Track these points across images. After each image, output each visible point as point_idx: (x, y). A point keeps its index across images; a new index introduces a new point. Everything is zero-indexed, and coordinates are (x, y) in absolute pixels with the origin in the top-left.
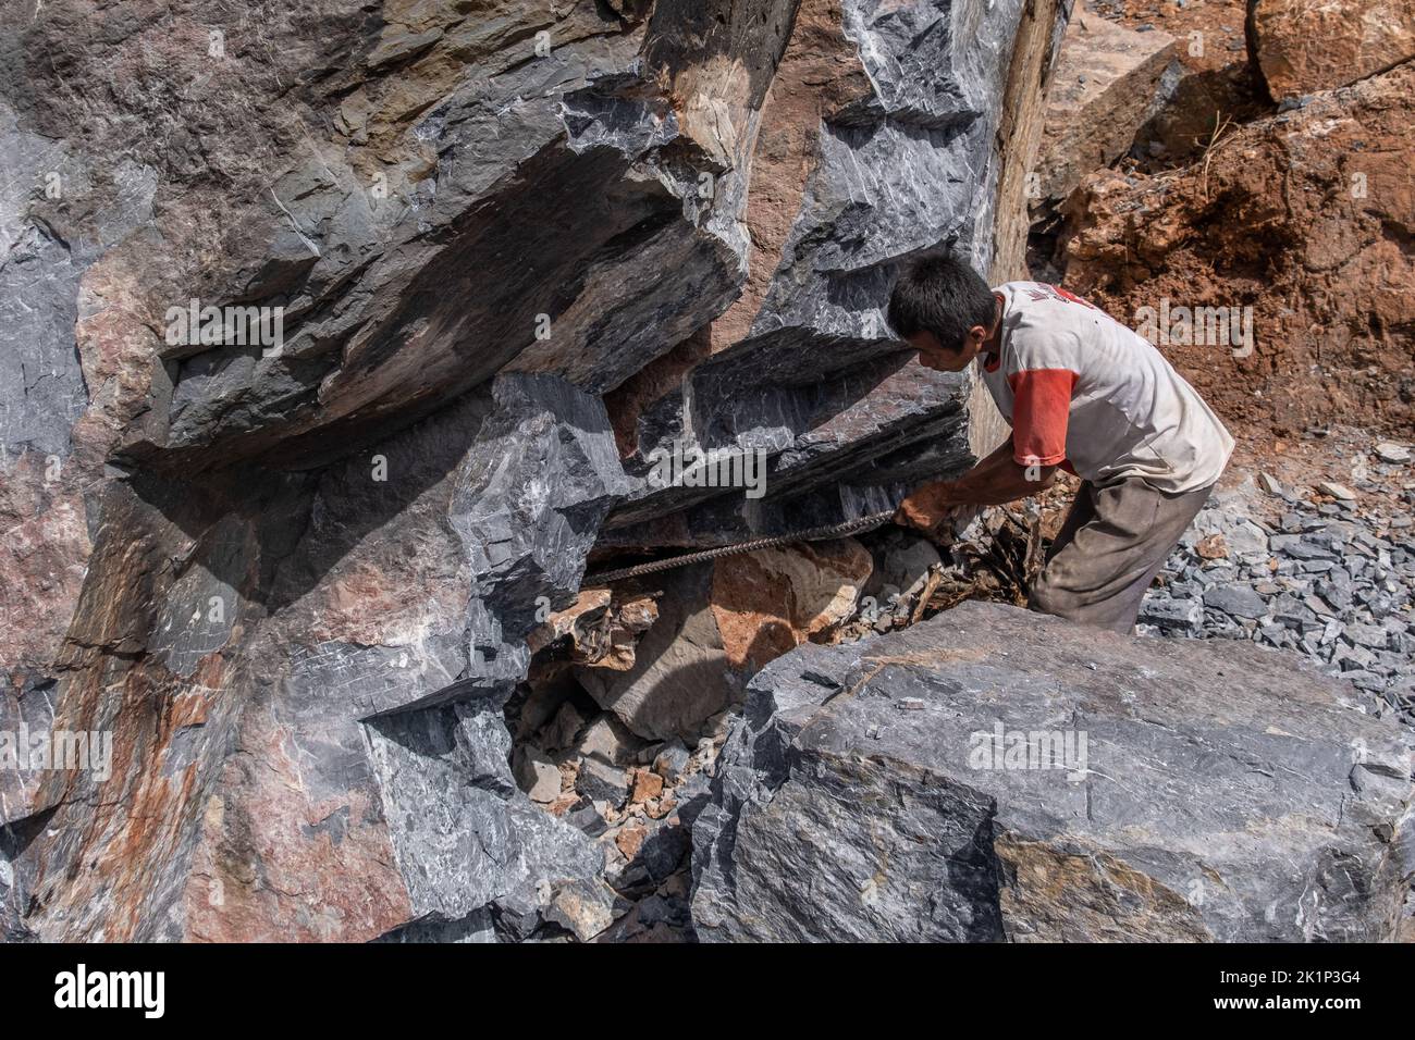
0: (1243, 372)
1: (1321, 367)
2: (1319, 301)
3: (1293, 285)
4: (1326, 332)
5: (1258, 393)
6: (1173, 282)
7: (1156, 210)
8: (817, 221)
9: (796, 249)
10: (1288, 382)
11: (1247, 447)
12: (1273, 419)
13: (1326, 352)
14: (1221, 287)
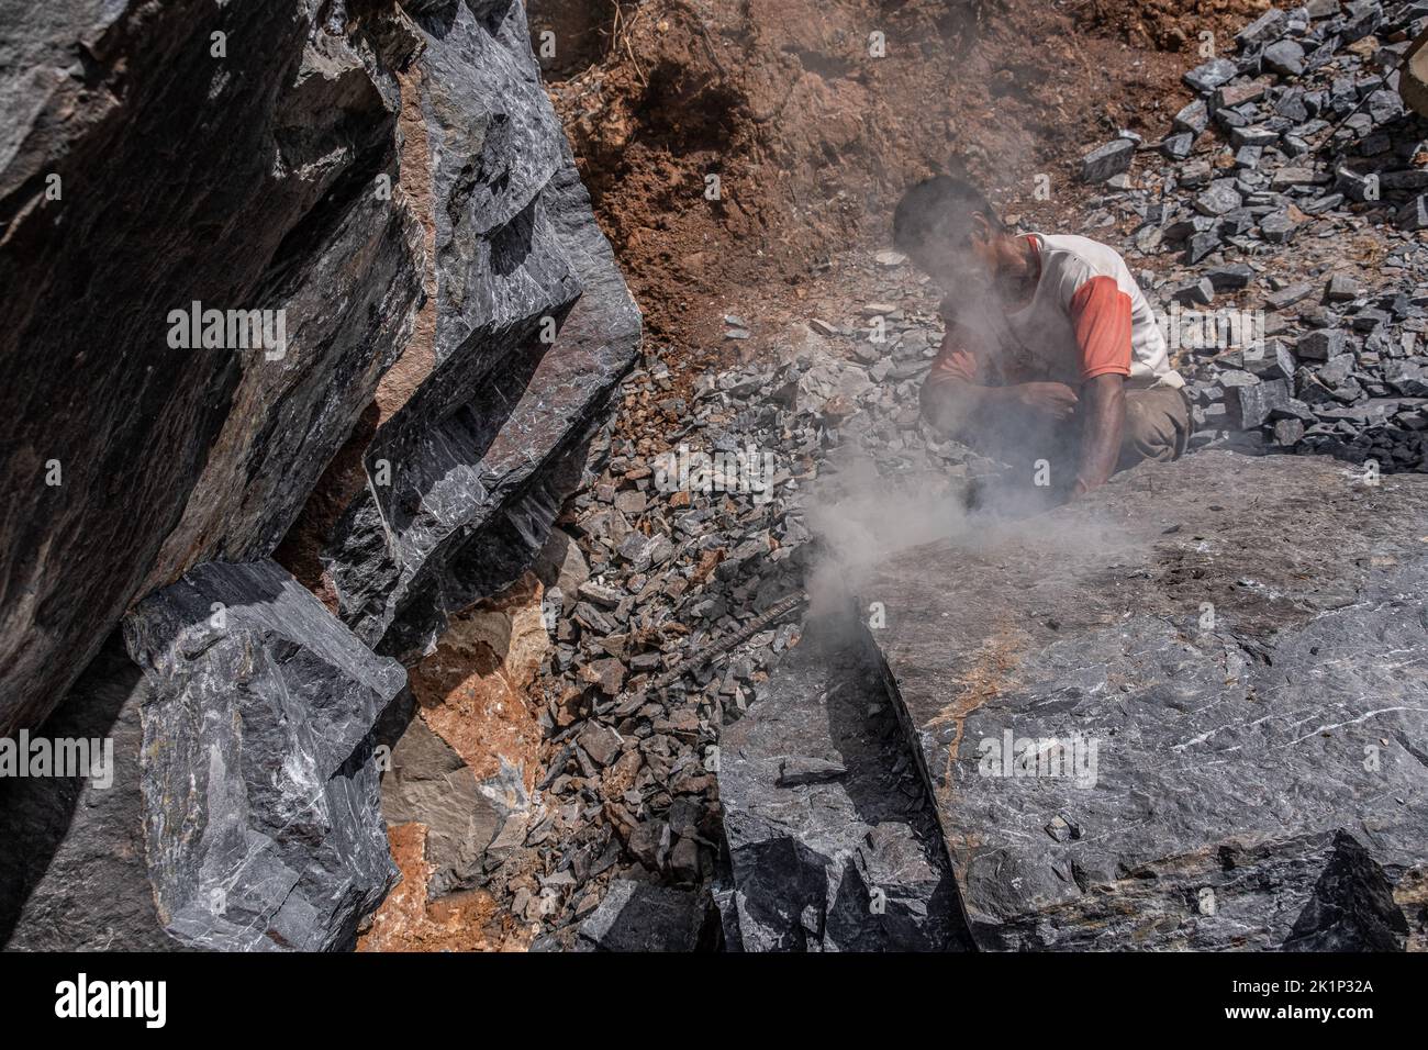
0: (740, 238)
1: (800, 209)
2: (777, 148)
3: (750, 140)
4: (793, 174)
5: (760, 252)
6: (641, 177)
7: (601, 111)
8: (461, 158)
9: (449, 208)
10: (779, 233)
11: (778, 305)
12: (782, 272)
13: (800, 193)
14: (685, 167)
